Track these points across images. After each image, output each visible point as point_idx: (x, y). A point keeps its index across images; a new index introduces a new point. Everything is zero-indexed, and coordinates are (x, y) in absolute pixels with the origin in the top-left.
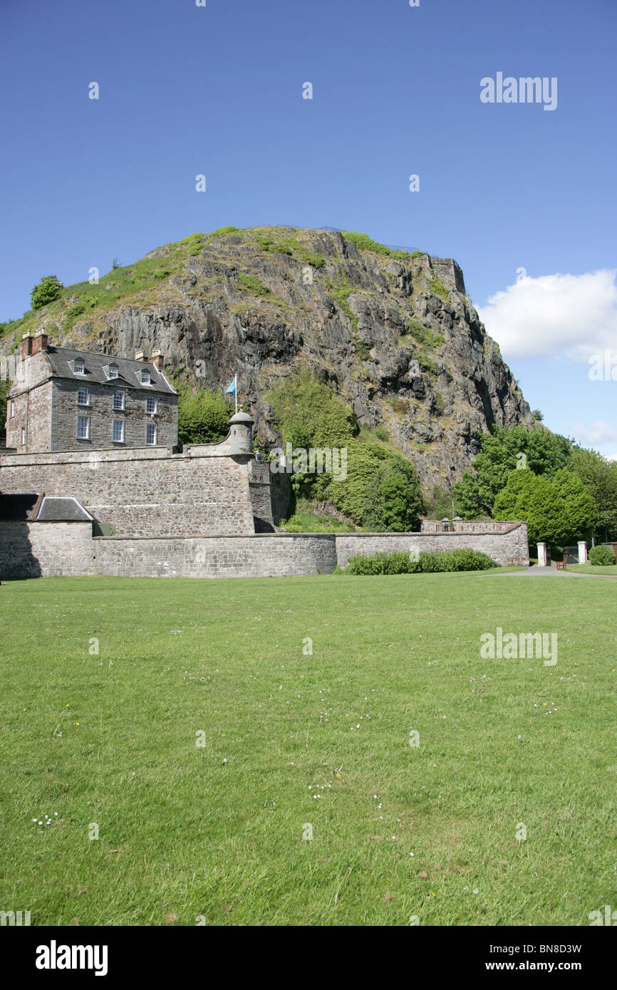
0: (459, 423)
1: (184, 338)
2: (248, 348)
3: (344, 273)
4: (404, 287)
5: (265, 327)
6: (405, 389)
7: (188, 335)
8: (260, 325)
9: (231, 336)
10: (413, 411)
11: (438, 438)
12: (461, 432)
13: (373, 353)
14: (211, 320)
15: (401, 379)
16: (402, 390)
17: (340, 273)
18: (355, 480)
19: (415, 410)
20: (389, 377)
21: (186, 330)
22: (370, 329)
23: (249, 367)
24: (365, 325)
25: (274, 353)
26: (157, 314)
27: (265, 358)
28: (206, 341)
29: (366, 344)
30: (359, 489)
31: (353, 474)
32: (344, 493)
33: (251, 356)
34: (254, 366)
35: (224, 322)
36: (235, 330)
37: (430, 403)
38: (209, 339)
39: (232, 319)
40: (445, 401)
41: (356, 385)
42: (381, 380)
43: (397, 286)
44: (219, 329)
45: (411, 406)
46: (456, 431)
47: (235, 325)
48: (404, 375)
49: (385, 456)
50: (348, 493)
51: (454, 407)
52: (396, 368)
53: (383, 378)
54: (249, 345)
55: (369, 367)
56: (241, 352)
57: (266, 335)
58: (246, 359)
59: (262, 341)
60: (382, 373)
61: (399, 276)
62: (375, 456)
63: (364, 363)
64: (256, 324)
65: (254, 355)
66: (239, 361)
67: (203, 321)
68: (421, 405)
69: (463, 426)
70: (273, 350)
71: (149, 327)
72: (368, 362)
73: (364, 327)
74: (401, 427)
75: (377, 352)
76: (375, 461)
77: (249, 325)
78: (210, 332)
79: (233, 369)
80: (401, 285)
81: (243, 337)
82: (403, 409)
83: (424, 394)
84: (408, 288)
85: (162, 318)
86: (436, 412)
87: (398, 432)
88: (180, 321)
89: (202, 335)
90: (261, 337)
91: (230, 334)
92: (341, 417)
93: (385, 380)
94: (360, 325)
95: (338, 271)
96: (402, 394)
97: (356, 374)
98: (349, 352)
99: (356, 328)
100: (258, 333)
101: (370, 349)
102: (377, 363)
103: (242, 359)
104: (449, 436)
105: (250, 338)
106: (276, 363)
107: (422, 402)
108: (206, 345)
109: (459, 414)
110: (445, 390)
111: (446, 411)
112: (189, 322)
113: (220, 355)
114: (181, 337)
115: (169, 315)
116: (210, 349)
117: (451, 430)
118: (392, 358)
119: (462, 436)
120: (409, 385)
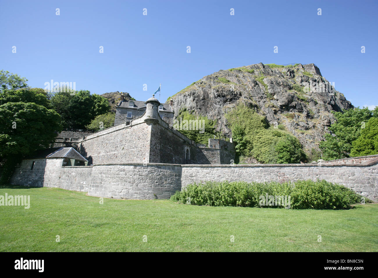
0: (323, 120)
1: (195, 100)
2: (218, 100)
3: (262, 73)
4: (290, 75)
5: (225, 91)
6: (292, 109)
7: (196, 99)
8: (223, 91)
9: (212, 96)
10: (297, 117)
11: (312, 128)
12: (325, 124)
13: (275, 97)
14: (205, 92)
15: (290, 105)
16: (291, 110)
17: (260, 73)
18: (265, 147)
19: (298, 117)
20: (283, 105)
21: (196, 97)
22: (273, 88)
23: (218, 106)
24: (271, 87)
25: (229, 100)
26: (187, 93)
27: (225, 102)
28: (203, 99)
29: (272, 94)
30: (267, 150)
31: (263, 144)
32: (259, 153)
33: (219, 102)
34: (221, 105)
35: (210, 92)
36: (213, 94)
37: (306, 113)
38: (204, 99)
39: (212, 91)
40: (314, 112)
41: (267, 109)
42: (280, 107)
43: (287, 75)
44: (208, 95)
45: (296, 115)
46: (322, 124)
47: (213, 92)
48: (291, 103)
49: (281, 135)
50: (262, 152)
51: (320, 114)
52: (287, 101)
53: (280, 106)
54: (219, 98)
55: (274, 102)
56: (215, 101)
57: (225, 94)
58: (217, 103)
59: (224, 96)
60: (279, 104)
61: (288, 72)
62: (276, 135)
63: (271, 101)
64: (221, 91)
65: (220, 102)
66: (215, 105)
67: (202, 93)
68: (301, 115)
69: (326, 121)
70: (228, 99)
71: (184, 98)
72: (273, 100)
73: (270, 88)
74: (291, 124)
75: (277, 96)
76: (275, 138)
77: (218, 92)
78: (204, 96)
79: (212, 108)
80: (289, 75)
81: (216, 96)
82: (292, 117)
83: (302, 110)
84: (292, 75)
85: (188, 95)
86: (310, 117)
87: (289, 126)
88: (194, 95)
89: (201, 98)
90: (223, 95)
91: (211, 96)
92: (258, 121)
93: (281, 106)
94: (269, 88)
95: (259, 72)
96: (291, 111)
97: (267, 105)
98: (264, 97)
99: (267, 89)
100: (222, 94)
101: (274, 95)
102: (277, 100)
103: (216, 104)
104: (318, 127)
105: (219, 96)
106: (230, 103)
107: (302, 114)
108: (203, 101)
109: (323, 116)
110: (314, 107)
111: (315, 116)
112: (197, 95)
113: (208, 104)
114: (194, 100)
115: (190, 93)
116: (204, 102)
117: (320, 124)
118: (284, 98)
119: (326, 126)
120: (294, 107)
